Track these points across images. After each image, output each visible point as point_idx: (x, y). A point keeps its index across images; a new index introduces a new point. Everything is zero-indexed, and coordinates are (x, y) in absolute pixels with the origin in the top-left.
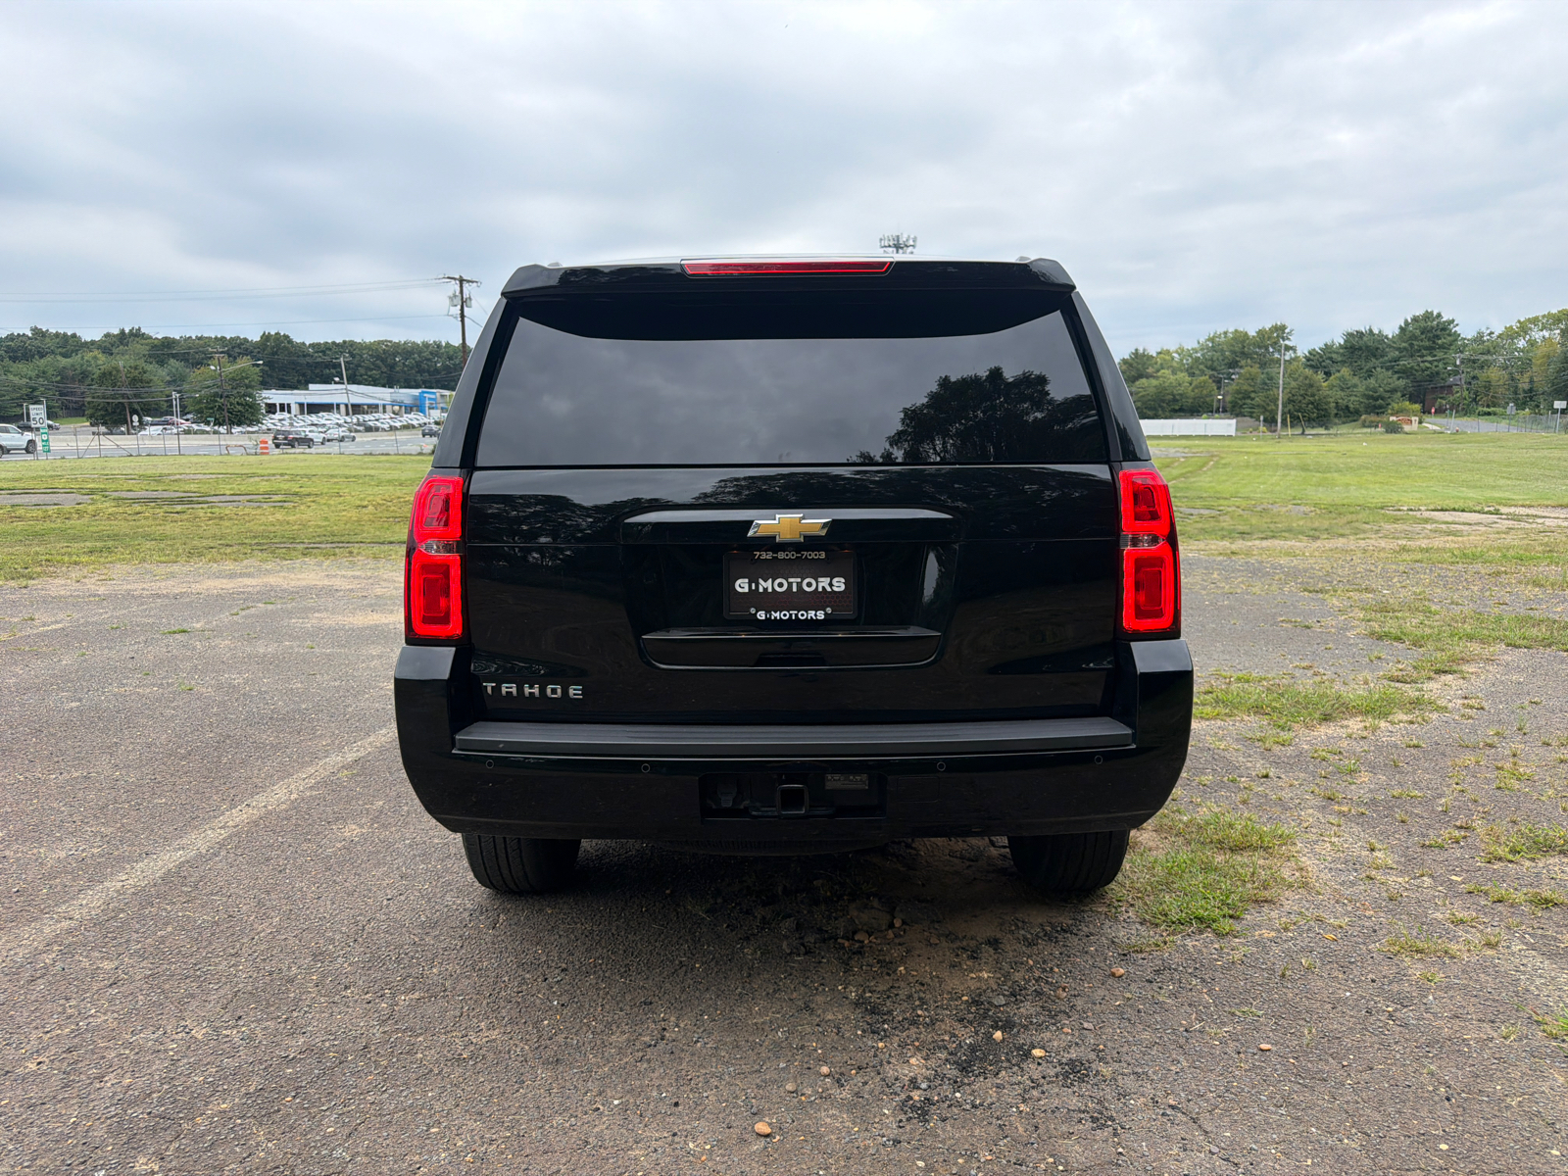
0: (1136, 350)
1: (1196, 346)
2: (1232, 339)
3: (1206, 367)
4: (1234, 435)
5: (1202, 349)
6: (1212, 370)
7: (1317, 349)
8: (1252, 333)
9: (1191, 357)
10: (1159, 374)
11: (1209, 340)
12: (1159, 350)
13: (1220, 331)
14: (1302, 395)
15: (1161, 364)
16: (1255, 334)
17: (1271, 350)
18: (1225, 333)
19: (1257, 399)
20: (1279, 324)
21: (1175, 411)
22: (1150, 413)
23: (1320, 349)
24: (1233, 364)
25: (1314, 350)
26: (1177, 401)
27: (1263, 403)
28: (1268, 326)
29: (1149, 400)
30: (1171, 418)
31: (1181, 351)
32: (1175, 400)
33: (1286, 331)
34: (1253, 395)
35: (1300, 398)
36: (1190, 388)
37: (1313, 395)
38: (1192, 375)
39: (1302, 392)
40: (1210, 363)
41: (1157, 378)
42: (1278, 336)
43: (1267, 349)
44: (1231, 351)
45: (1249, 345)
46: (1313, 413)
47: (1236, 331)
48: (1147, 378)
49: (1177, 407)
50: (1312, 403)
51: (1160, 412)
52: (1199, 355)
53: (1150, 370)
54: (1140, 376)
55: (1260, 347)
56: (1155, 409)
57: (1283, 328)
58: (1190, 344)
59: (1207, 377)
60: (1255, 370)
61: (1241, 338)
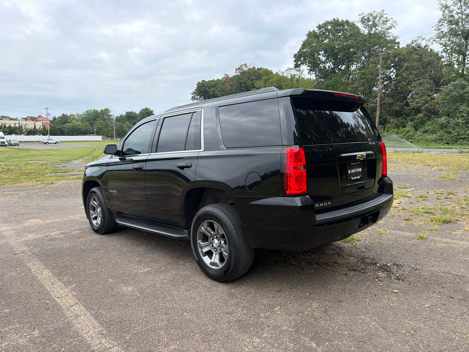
0: (63, 114)
1: (82, 113)
2: (93, 112)
3: (87, 120)
4: (101, 140)
5: (84, 115)
6: (89, 121)
7: (119, 116)
8: (99, 111)
9: (81, 117)
10: (72, 122)
11: (86, 112)
12: (70, 114)
13: (89, 109)
14: (119, 129)
15: (73, 119)
16: (100, 111)
17: (105, 116)
18: (91, 110)
19: (104, 130)
20: (107, 108)
21: (79, 133)
22: (71, 134)
23: (120, 116)
24: (95, 119)
25: (118, 116)
26: (79, 130)
27: (106, 131)
28: (103, 109)
29: (70, 130)
30: (78, 135)
31: (78, 115)
32: (78, 130)
33: (109, 110)
34: (103, 129)
35: (119, 130)
36: (83, 126)
37: (123, 129)
38: (82, 122)
39: (119, 128)
40: (87, 119)
41: (72, 123)
42: (107, 112)
43: (104, 115)
44: (93, 116)
45: (99, 114)
46: (123, 134)
47: (94, 110)
48: (69, 123)
49: (79, 132)
50: (123, 132)
51: (74, 134)
52: (84, 116)
53: (69, 120)
54: (66, 122)
55: (102, 115)
56: (72, 133)
57: (108, 110)
58: (81, 113)
59: (88, 123)
60: (102, 121)
61: (96, 112)
